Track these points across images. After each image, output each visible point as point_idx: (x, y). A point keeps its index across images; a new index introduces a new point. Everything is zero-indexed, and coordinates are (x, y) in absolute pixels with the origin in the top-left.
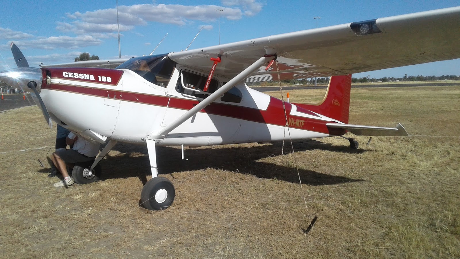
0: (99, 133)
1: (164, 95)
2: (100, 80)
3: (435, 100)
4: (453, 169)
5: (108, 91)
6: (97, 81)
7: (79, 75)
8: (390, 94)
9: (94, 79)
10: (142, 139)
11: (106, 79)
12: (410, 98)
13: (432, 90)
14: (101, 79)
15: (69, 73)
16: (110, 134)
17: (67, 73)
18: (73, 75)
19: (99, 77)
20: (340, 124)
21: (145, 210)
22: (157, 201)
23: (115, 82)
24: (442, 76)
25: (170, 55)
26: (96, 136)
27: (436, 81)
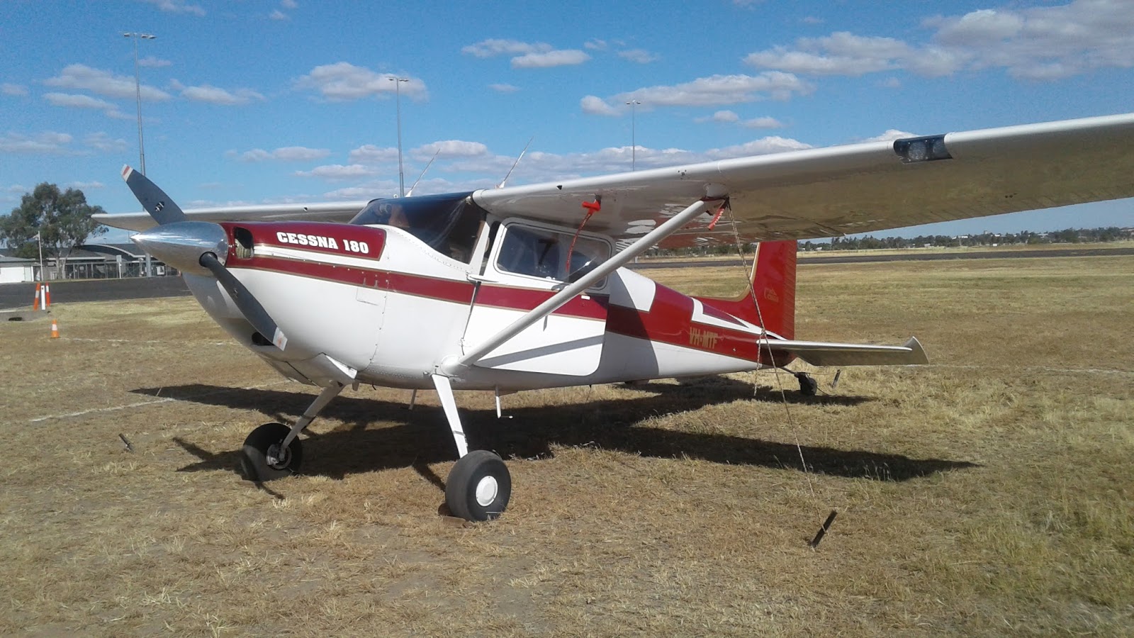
0: (342, 362)
1: (465, 280)
2: (347, 248)
3: (926, 292)
4: (1032, 427)
5: (363, 271)
6: (341, 251)
7: (307, 239)
8: (819, 279)
9: (336, 247)
10: (426, 373)
11: (359, 246)
12: (870, 289)
13: (910, 271)
14: (350, 246)
15: (289, 235)
16: (365, 362)
17: (284, 234)
18: (297, 238)
19: (346, 242)
20: (781, 341)
21: (459, 522)
22: (479, 502)
23: (375, 253)
24: (918, 238)
25: (476, 195)
26: (338, 368)
27: (905, 248)
